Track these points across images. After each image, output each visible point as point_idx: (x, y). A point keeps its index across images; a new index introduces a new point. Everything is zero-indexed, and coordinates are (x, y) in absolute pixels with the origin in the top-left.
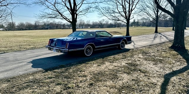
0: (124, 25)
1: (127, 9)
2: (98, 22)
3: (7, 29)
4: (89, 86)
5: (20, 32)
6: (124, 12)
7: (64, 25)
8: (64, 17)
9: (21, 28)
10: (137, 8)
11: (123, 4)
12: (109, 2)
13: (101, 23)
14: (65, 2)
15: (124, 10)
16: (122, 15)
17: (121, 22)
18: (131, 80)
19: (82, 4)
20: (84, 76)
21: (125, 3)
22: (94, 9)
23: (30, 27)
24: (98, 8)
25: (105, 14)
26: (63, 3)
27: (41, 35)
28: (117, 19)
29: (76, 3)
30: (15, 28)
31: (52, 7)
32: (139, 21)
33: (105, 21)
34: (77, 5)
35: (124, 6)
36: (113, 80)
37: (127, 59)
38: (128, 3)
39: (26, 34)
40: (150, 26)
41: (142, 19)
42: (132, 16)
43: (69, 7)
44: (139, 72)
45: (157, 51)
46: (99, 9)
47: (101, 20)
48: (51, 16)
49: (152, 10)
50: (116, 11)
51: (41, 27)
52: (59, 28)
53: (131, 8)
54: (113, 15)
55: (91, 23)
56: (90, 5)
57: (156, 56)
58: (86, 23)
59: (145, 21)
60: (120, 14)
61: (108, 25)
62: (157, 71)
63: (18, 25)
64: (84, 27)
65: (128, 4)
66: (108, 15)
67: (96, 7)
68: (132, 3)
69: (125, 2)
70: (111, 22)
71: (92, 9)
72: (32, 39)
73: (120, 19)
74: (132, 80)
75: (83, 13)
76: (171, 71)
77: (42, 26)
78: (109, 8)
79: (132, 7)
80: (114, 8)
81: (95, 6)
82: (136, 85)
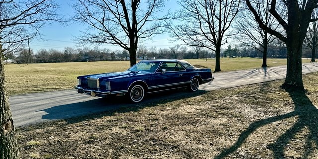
0: (212, 54)
1: (217, 29)
2: (170, 49)
3: (19, 60)
4: (162, 130)
5: (42, 66)
6: (212, 34)
7: (113, 54)
8: (117, 40)
9: (41, 58)
10: (232, 27)
11: (210, 20)
12: (187, 18)
13: (174, 52)
14: (119, 17)
15: (211, 30)
16: (208, 39)
17: (207, 49)
18: (218, 124)
19: (146, 20)
20: (155, 120)
21: (213, 20)
22: (164, 29)
23: (56, 58)
24: (169, 27)
25: (181, 37)
26: (116, 20)
27: (78, 69)
28: (200, 44)
29: (137, 19)
30: (32, 60)
31: (98, 25)
32: (237, 48)
33: (180, 48)
34: (138, 22)
35: (212, 24)
36: (194, 124)
37: (215, 101)
38: (218, 18)
39: (52, 69)
40: (255, 56)
41: (241, 45)
42: (225, 40)
43: (126, 26)
44: (230, 116)
45: (261, 91)
46: (172, 29)
47: (174, 46)
48: (98, 39)
49: (258, 30)
50: (199, 31)
51: (75, 58)
52: (105, 59)
53: (222, 26)
54: (194, 37)
55: (157, 51)
56: (158, 22)
57: (258, 98)
58: (149, 51)
59: (246, 49)
60: (205, 36)
61: (185, 54)
62: (256, 116)
63: (37, 54)
64: (145, 57)
65: (218, 21)
66: (185, 38)
67: (167, 26)
68: (224, 18)
69: (212, 17)
70: (190, 49)
71: (160, 28)
72: (64, 76)
73: (204, 44)
74: (220, 124)
75: (147, 35)
76: (276, 115)
77: (77, 55)
78: (188, 27)
79: (225, 25)
80: (196, 27)
81: (166, 23)
82: (225, 130)
